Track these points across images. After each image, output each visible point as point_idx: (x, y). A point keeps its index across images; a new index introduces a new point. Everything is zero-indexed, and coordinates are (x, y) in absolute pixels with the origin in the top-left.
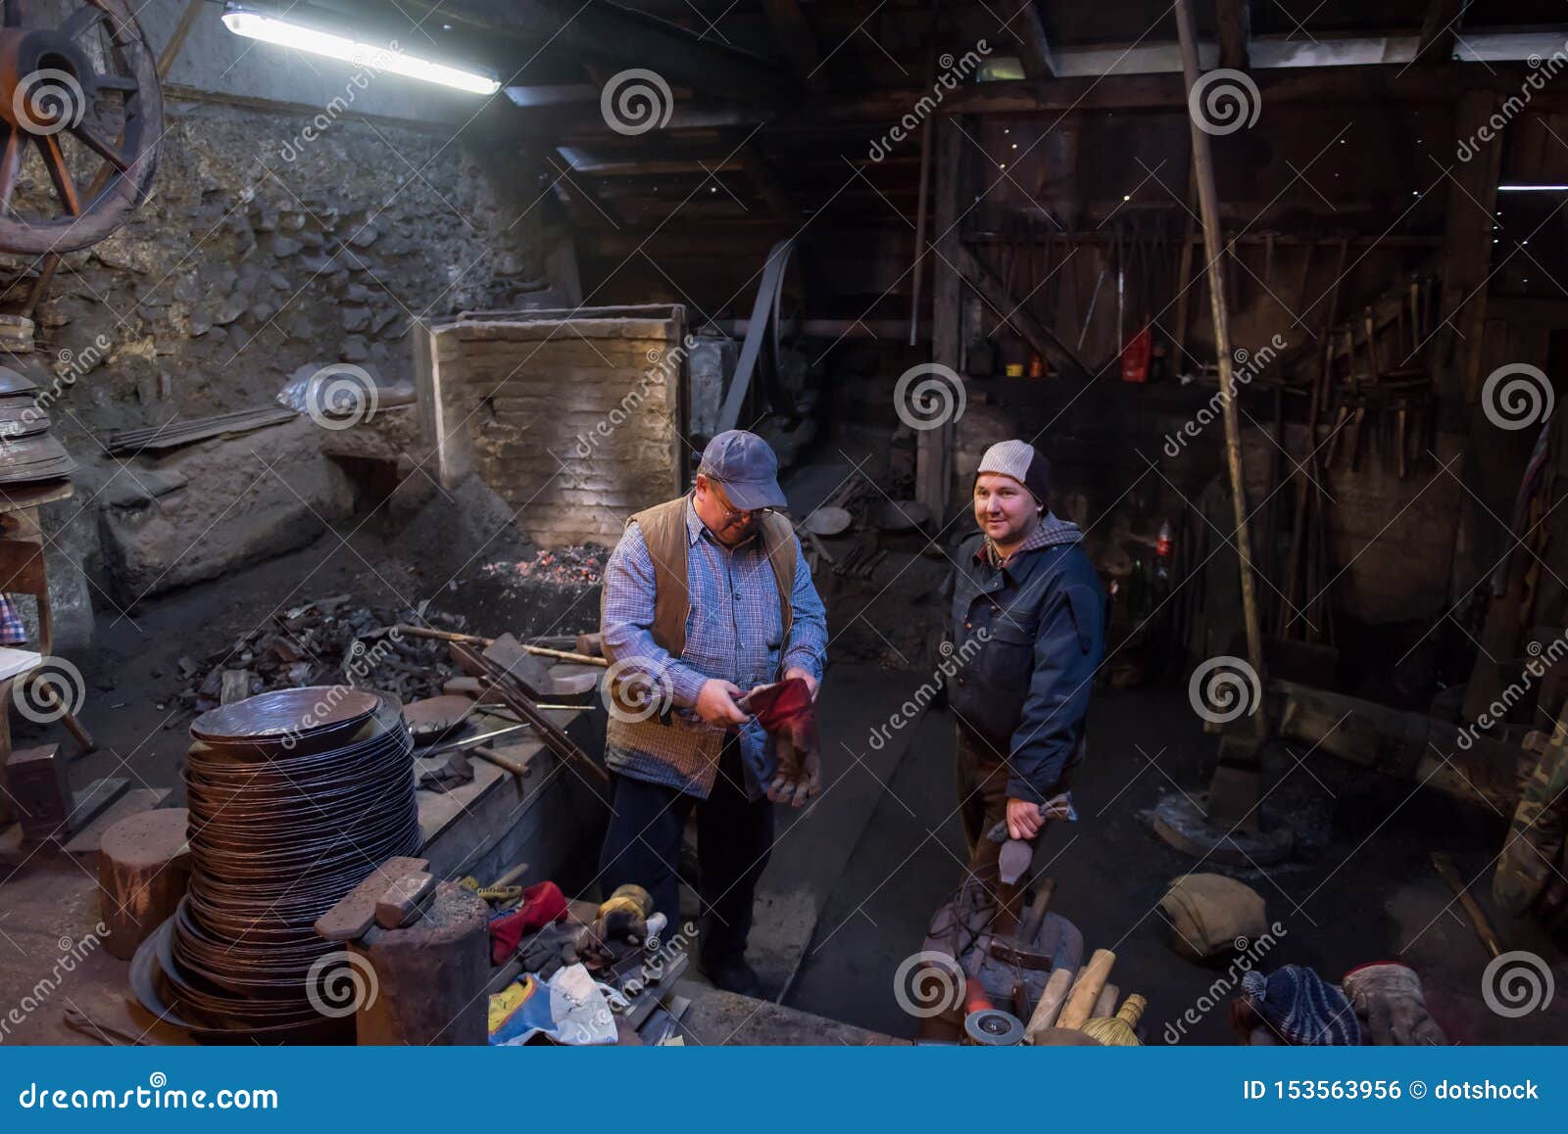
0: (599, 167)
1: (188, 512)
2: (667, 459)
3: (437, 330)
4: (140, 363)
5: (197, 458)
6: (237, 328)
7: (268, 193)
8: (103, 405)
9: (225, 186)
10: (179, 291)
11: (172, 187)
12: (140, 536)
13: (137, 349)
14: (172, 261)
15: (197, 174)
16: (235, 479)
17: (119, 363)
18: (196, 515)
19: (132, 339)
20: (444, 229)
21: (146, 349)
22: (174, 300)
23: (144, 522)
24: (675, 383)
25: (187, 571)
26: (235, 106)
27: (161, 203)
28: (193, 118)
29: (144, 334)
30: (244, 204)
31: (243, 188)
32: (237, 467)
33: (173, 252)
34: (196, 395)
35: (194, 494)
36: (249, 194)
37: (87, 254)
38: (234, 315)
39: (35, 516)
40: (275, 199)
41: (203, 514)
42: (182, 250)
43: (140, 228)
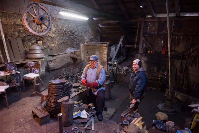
0: (103, 27)
2: (106, 60)
3: (82, 44)
4: (52, 46)
5: (57, 57)
7: (67, 29)
8: (48, 51)
9: (62, 28)
10: (57, 39)
13: (52, 45)
14: (56, 36)
15: (59, 27)
16: (61, 59)
17: (50, 46)
20: (85, 33)
21: (53, 45)
23: (51, 63)
24: (107, 51)
25: (55, 68)
26: (64, 20)
27: (55, 30)
28: (59, 21)
29: (53, 44)
32: (61, 58)
34: (58, 50)
35: (57, 60)
36: (64, 29)
37: (48, 35)
38: (62, 42)
39: (40, 61)
40: (67, 30)
41: (57, 62)
42: (57, 35)
43: (53, 33)
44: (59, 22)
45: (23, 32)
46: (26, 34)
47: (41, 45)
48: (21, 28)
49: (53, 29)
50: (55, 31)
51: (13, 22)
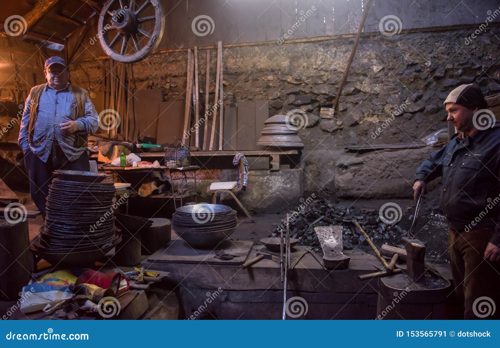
1: (360, 172)
4: (371, 124)
5: (371, 155)
6: (418, 114)
7: (440, 62)
8: (352, 136)
9: (417, 61)
10: (390, 100)
11: (390, 65)
12: (341, 177)
13: (370, 119)
14: (388, 90)
15: (403, 59)
16: (383, 165)
17: (363, 124)
18: (363, 174)
19: (368, 116)
21: (375, 120)
22: (387, 103)
23: (346, 173)
26: (423, 32)
27: (385, 71)
28: (401, 40)
29: (373, 115)
30: (427, 68)
31: (426, 62)
32: (385, 160)
33: (388, 87)
34: (391, 136)
35: (365, 167)
36: (429, 63)
37: (353, 89)
38: (417, 109)
39: (278, 157)
40: (444, 64)
41: (365, 175)
42: (392, 86)
43: (376, 79)
44: (399, 44)
45: (277, 85)
46: (283, 91)
47: (329, 119)
48: (270, 77)
49: (375, 69)
50: (386, 75)
51: (252, 66)
